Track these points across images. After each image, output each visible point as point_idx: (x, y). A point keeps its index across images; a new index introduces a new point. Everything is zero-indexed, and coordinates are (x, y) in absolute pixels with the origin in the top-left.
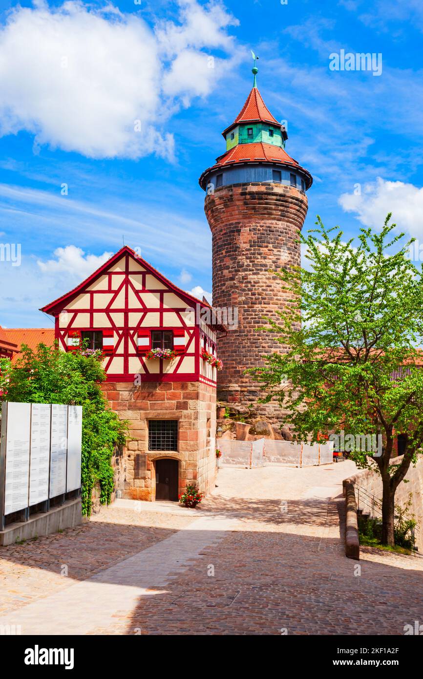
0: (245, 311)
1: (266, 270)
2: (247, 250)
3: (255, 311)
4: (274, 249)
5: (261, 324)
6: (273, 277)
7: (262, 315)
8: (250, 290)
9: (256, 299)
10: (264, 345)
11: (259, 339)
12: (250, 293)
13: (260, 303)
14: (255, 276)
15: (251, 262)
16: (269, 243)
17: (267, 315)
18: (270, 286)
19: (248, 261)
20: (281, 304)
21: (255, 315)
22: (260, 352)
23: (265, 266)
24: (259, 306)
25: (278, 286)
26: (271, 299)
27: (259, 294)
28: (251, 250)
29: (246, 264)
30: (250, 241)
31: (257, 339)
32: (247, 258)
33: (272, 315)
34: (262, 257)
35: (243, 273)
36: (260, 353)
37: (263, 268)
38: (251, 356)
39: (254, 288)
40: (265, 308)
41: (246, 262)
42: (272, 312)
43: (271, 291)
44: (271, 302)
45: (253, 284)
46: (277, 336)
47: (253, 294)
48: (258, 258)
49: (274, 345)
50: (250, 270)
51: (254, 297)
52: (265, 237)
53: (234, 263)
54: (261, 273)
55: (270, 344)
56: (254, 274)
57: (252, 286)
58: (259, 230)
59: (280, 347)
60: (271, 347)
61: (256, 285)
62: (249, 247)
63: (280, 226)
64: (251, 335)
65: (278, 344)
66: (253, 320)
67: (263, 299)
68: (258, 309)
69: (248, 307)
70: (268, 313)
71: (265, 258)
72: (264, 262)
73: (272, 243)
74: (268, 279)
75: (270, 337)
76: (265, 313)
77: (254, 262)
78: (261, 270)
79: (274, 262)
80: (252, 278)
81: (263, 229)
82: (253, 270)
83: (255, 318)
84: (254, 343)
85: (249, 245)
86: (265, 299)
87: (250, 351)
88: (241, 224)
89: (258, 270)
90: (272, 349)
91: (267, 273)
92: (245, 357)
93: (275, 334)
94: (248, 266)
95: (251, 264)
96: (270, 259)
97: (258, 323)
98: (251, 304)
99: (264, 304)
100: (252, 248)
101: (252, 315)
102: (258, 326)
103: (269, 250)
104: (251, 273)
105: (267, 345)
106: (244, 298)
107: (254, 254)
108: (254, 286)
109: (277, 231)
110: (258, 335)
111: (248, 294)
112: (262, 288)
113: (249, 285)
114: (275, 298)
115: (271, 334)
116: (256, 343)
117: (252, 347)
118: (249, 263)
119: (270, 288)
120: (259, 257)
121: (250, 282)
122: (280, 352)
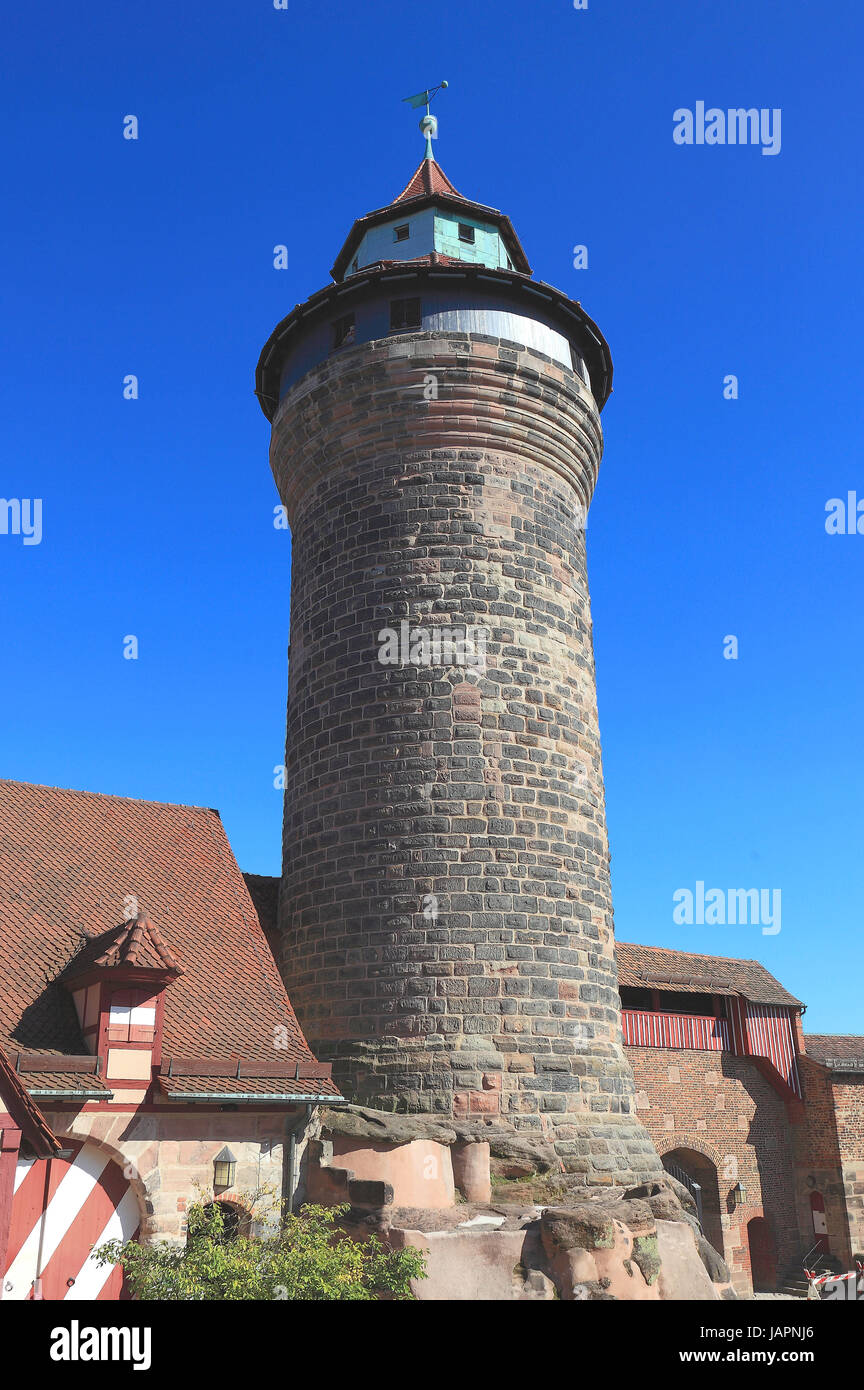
0: (508, 751)
2: (505, 545)
3: (541, 758)
5: (561, 810)
7: (564, 772)
9: (541, 716)
10: (571, 884)
14: (537, 635)
15: (519, 587)
19: (512, 581)
21: (542, 770)
22: (563, 914)
24: (552, 742)
28: (519, 549)
29: (503, 590)
30: (515, 521)
31: (553, 864)
32: (507, 572)
34: (549, 581)
35: (497, 619)
36: (564, 919)
38: (534, 926)
39: (533, 675)
41: (507, 585)
45: (529, 661)
47: (534, 697)
50: (520, 614)
56: (530, 629)
57: (526, 667)
62: (511, 538)
64: (532, 845)
66: (535, 790)
68: (548, 752)
69: (519, 740)
76: (567, 769)
81: (547, 497)
82: (528, 616)
83: (543, 784)
84: (543, 877)
85: (512, 531)
87: (532, 905)
88: (482, 463)
92: (517, 926)
94: (511, 597)
98: (529, 730)
100: (523, 544)
101: (532, 769)
102: (553, 815)
104: (523, 622)
106: (502, 705)
108: (535, 670)
110: (554, 848)
111: (515, 694)
115: (586, 851)
117: (538, 888)
118: (514, 589)
121: (521, 654)
122: (606, 924)
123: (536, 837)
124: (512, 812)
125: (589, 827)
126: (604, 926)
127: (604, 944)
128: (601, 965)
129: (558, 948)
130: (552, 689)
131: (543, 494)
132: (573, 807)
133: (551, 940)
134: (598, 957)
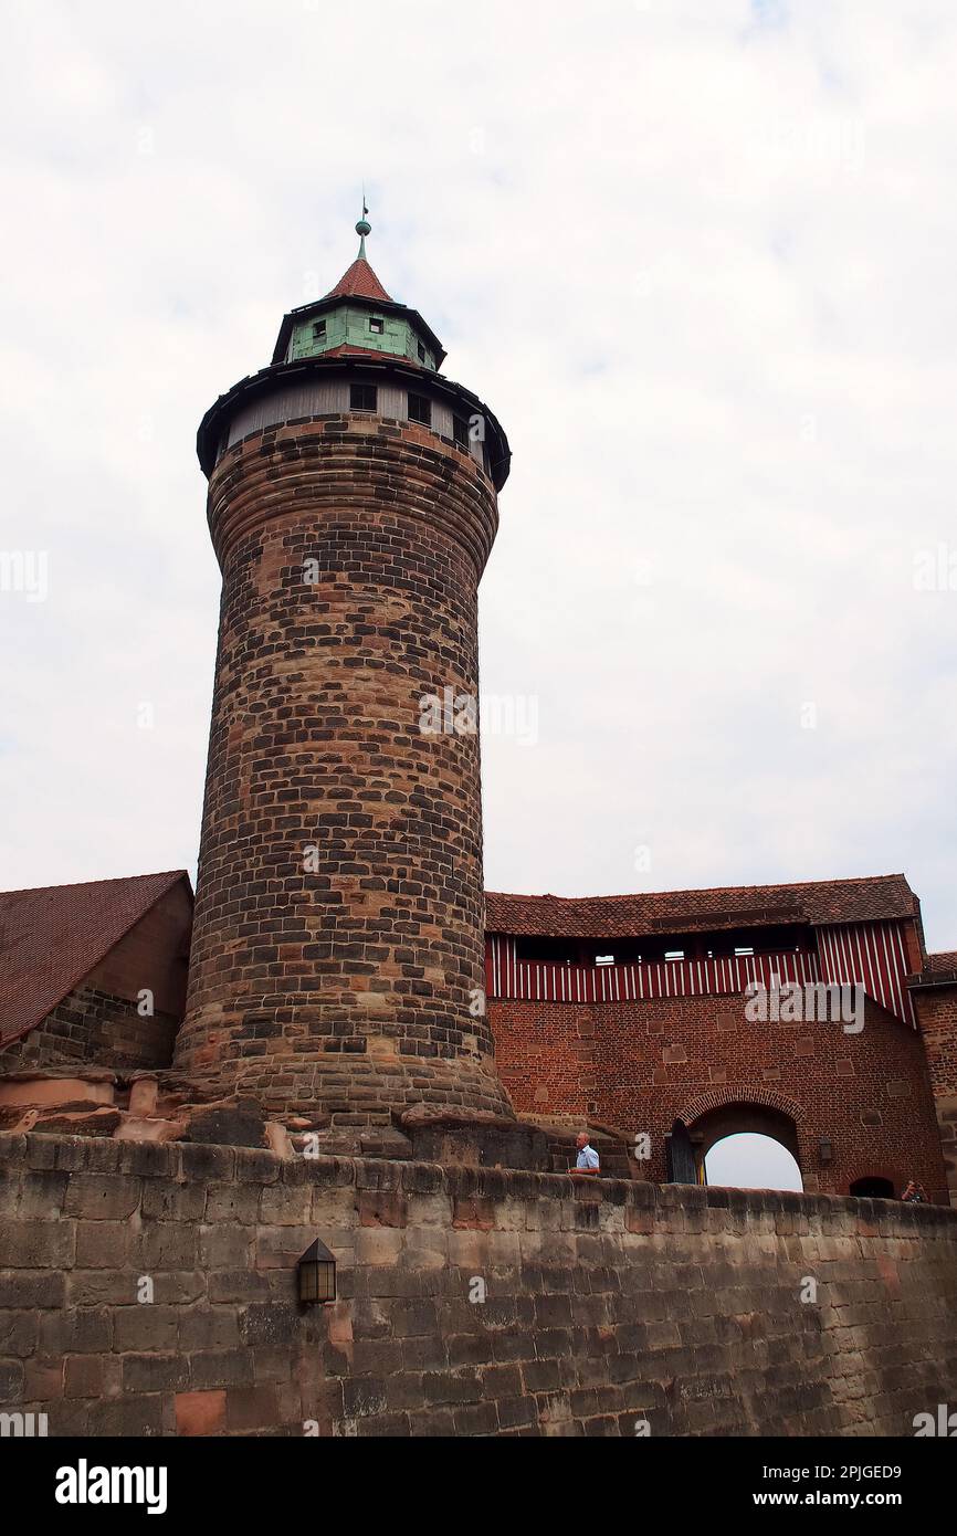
0: (259, 766)
1: (323, 643)
2: (273, 596)
3: (286, 763)
4: (353, 585)
5: (300, 802)
6: (345, 660)
7: (307, 771)
8: (274, 703)
9: (291, 726)
11: (293, 849)
12: (274, 711)
13: (302, 737)
14: (292, 664)
15: (282, 625)
16: (339, 570)
17: (323, 770)
18: (338, 686)
19: (276, 623)
20: (372, 737)
21: (286, 774)
22: (291, 889)
23: (326, 630)
24: (300, 745)
25: (362, 686)
26: (341, 722)
27: (302, 711)
28: (284, 594)
29: (269, 634)
30: (284, 572)
32: (273, 618)
33: (338, 770)
34: (313, 607)
35: (261, 661)
36: (291, 893)
37: (317, 638)
38: (264, 905)
39: (285, 696)
40: (317, 750)
41: (271, 629)
42: (340, 761)
43: (337, 698)
44: (338, 731)
45: (284, 683)
46: (352, 834)
47: (284, 714)
48: (302, 613)
49: (341, 863)
50: (280, 648)
51: (284, 722)
53: (242, 640)
54: (310, 651)
56: (289, 657)
57: (281, 691)
58: (311, 538)
59: (362, 870)
60: (334, 871)
61: (294, 686)
62: (279, 588)
63: (377, 523)
64: (268, 839)
65: (357, 862)
66: (276, 792)
67: (310, 723)
68: (293, 756)
69: (267, 754)
70: (324, 765)
71: (324, 609)
72: (322, 619)
73: (347, 569)
74: (334, 663)
75: (330, 839)
76: (314, 764)
77: (291, 623)
78: (311, 643)
79: (350, 618)
80: (283, 667)
81: (321, 535)
82: (286, 647)
83: (285, 784)
84: (275, 862)
85: (280, 580)
86: (318, 722)
87: (262, 888)
89: (302, 643)
90: (335, 877)
91: (327, 649)
93: (348, 828)
94: (275, 636)
95: (282, 631)
96: (341, 611)
97: (293, 795)
98: (278, 742)
99: (316, 737)
100: (289, 589)
101: (275, 775)
102: (291, 808)
103: (336, 587)
104: (281, 655)
106: (257, 731)
107: (293, 602)
108: (288, 690)
109: (368, 537)
110: (291, 836)
112: (310, 693)
113: (274, 689)
114: (352, 719)
115: (331, 828)
116: (281, 861)
117: (270, 873)
118: (277, 630)
119: (338, 692)
120: (306, 608)
121: (276, 682)
122: (362, 887)
123: (273, 830)
124: (255, 815)
125: (340, 807)
126: (357, 889)
127: (354, 906)
128: (341, 925)
129: (283, 919)
130: (304, 700)
131: (317, 534)
132: (317, 795)
133: (276, 913)
134: (339, 919)
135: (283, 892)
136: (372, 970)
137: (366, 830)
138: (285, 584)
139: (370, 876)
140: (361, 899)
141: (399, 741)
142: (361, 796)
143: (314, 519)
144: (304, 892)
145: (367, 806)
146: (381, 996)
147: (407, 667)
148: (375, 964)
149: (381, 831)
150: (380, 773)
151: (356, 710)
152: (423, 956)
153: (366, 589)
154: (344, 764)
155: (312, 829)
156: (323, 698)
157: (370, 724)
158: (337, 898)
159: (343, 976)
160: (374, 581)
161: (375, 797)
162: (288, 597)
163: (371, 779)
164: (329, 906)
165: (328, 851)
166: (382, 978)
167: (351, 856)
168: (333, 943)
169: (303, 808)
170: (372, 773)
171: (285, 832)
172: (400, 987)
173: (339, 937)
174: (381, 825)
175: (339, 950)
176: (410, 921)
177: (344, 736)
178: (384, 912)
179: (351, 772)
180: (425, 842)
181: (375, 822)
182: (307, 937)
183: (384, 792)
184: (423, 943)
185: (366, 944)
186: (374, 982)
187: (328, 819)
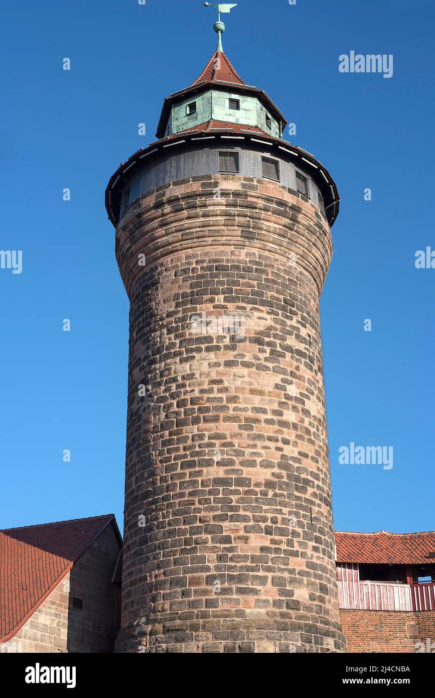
0: (164, 443)
1: (208, 349)
3: (185, 441)
4: (228, 305)
5: (197, 469)
6: (225, 362)
7: (201, 446)
8: (172, 396)
10: (203, 514)
11: (194, 504)
12: (175, 402)
13: (196, 421)
15: (176, 337)
16: (217, 294)
17: (213, 445)
18: (221, 382)
19: (172, 336)
20: (246, 419)
21: (186, 449)
22: (194, 534)
23: (208, 339)
25: (239, 381)
26: (224, 409)
27: (194, 401)
28: (177, 313)
29: (167, 344)
30: (176, 295)
31: (188, 505)
32: (170, 332)
33: (224, 445)
35: (162, 364)
37: (203, 346)
39: (182, 390)
40: (208, 430)
41: (169, 340)
42: (225, 438)
43: (221, 391)
45: (180, 382)
46: (236, 492)
47: (182, 404)
49: (230, 514)
50: (176, 354)
52: (208, 283)
54: (199, 356)
55: (219, 513)
56: (182, 361)
57: (179, 386)
58: (193, 270)
59: (245, 519)
61: (188, 383)
63: (243, 257)
64: (175, 497)
65: (241, 512)
66: (179, 462)
67: (202, 410)
69: (171, 434)
70: (213, 441)
73: (223, 293)
75: (220, 496)
76: (206, 440)
77: (183, 335)
78: (199, 350)
80: (179, 369)
81: (202, 268)
82: (180, 353)
83: (185, 456)
84: (181, 514)
86: (207, 410)
87: (173, 533)
89: (192, 350)
90: (226, 524)
91: (211, 354)
92: (164, 548)
93: (233, 488)
94: (171, 346)
95: (177, 341)
97: (191, 464)
98: (178, 425)
99: (206, 420)
100: (180, 309)
101: (177, 450)
102: (191, 474)
103: (217, 307)
104: (178, 359)
105: (212, 514)
107: (184, 320)
108: (184, 386)
109: (238, 268)
110: (191, 494)
112: (200, 387)
113: (174, 386)
114: (231, 406)
115: (221, 488)
116: (185, 513)
117: (177, 522)
118: (173, 341)
119: (221, 386)
121: (175, 380)
122: (247, 532)
123: (177, 491)
124: (165, 480)
125: (227, 472)
126: (242, 533)
127: (239, 545)
128: (232, 559)
129: (189, 556)
130: (197, 394)
131: (199, 267)
132: (209, 463)
133: (183, 551)
134: (230, 555)
135: (188, 536)
136: (256, 592)
137: (246, 489)
138: (177, 305)
139: (252, 523)
140: (246, 540)
141: (269, 422)
142: (242, 464)
143: (195, 256)
144: (204, 536)
145: (246, 472)
146: (263, 611)
147: (271, 365)
148: (258, 588)
149: (257, 489)
150: (254, 446)
151: (233, 399)
152: (292, 581)
153: (238, 307)
154: (229, 440)
155: (207, 489)
156: (211, 391)
157: (245, 410)
158: (227, 540)
159: (235, 596)
160: (243, 301)
161: (252, 464)
162: (181, 315)
163: (248, 451)
164: (223, 546)
165: (220, 505)
166: (264, 598)
167: (236, 509)
168: (226, 573)
169: (200, 473)
170: (248, 446)
171: (187, 491)
172: (277, 604)
173: (230, 568)
174: (257, 485)
175: (231, 578)
176: (282, 555)
177: (226, 419)
178: (262, 549)
179: (234, 446)
180: (290, 496)
181: (252, 483)
182: (208, 569)
183: (259, 460)
184: (292, 571)
185: (251, 573)
186: (258, 601)
187: (218, 481)
